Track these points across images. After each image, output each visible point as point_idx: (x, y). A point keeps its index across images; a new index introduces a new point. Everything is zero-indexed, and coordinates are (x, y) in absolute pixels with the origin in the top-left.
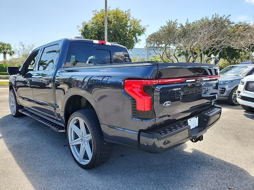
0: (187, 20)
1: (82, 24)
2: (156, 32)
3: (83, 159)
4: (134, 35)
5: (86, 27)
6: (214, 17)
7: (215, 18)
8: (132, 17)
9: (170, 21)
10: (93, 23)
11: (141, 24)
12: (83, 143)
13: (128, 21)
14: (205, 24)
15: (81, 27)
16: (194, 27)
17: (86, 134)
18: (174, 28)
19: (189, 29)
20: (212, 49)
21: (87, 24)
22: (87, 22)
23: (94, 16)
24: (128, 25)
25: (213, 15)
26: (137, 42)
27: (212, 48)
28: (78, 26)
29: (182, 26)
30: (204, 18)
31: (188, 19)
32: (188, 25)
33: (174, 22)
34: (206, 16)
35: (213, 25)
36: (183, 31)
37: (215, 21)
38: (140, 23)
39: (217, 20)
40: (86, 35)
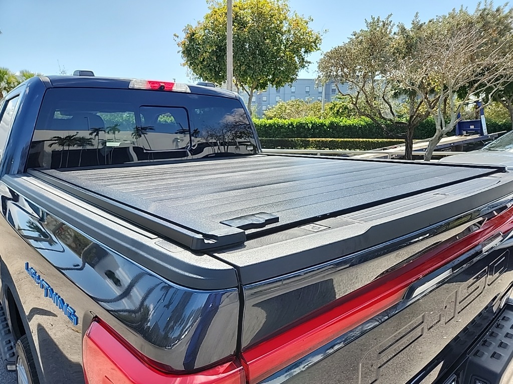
0: (416, 16)
1: (185, 29)
4: (296, 51)
5: (192, 37)
6: (480, 8)
7: (485, 10)
8: (292, 12)
9: (376, 19)
10: (205, 28)
11: (311, 27)
13: (284, 21)
14: (459, 25)
15: (183, 37)
16: (433, 32)
18: (384, 35)
19: (420, 38)
20: (476, 85)
21: (195, 31)
22: (194, 25)
23: (209, 12)
24: (284, 29)
25: (480, 3)
27: (475, 84)
28: (175, 35)
29: (403, 30)
30: (457, 11)
31: (417, 13)
32: (419, 27)
33: (383, 22)
34: (462, 6)
35: (478, 26)
36: (406, 42)
37: (482, 17)
38: (310, 24)
39: (488, 14)
40: (192, 53)
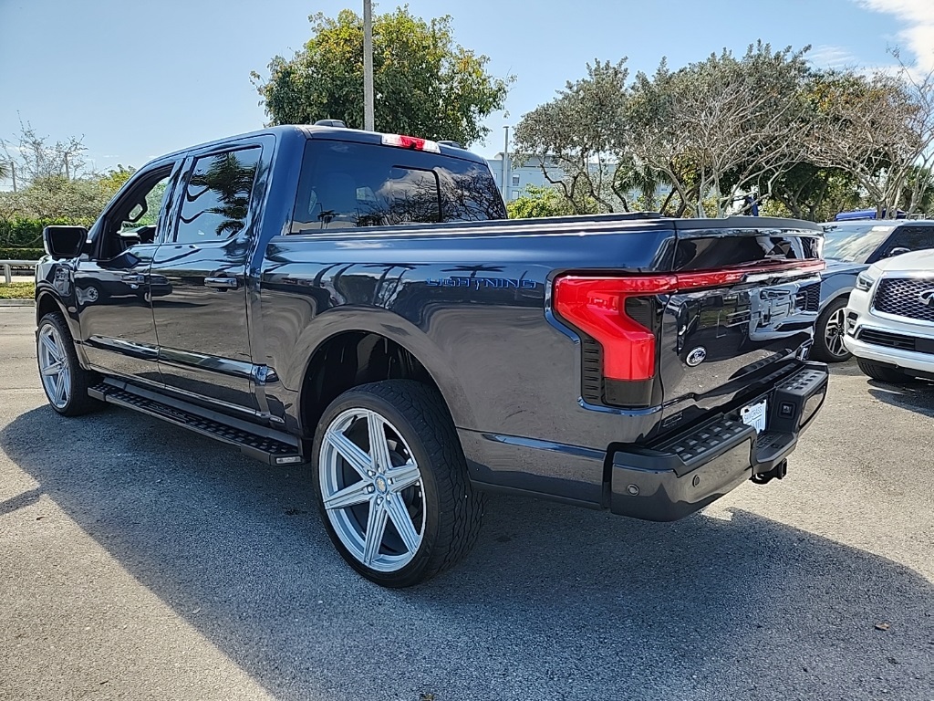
0: (663, 63)
1: (272, 64)
2: (552, 101)
3: (380, 553)
4: (466, 112)
5: (285, 77)
6: (752, 54)
7: (759, 56)
8: (455, 45)
9: (602, 65)
10: (310, 64)
11: (487, 69)
12: (377, 498)
13: (443, 59)
14: (724, 76)
15: (267, 78)
16: (687, 86)
17: (390, 467)
18: (616, 87)
19: (669, 96)
20: (751, 167)
21: (291, 67)
22: (289, 58)
23: (314, 36)
24: (443, 72)
25: (751, 46)
26: (475, 136)
27: (749, 165)
28: (253, 74)
29: (645, 83)
30: (718, 57)
31: (664, 59)
32: (666, 80)
33: (614, 68)
34: (725, 49)
35: (750, 81)
36: (650, 100)
37: (756, 67)
38: (485, 67)
39: (763, 63)
40: (285, 105)
